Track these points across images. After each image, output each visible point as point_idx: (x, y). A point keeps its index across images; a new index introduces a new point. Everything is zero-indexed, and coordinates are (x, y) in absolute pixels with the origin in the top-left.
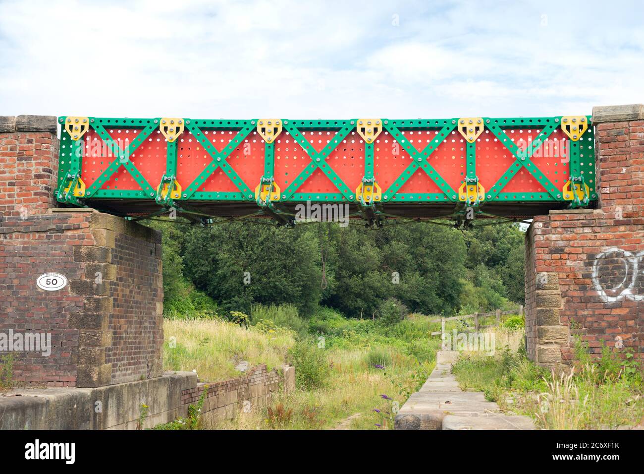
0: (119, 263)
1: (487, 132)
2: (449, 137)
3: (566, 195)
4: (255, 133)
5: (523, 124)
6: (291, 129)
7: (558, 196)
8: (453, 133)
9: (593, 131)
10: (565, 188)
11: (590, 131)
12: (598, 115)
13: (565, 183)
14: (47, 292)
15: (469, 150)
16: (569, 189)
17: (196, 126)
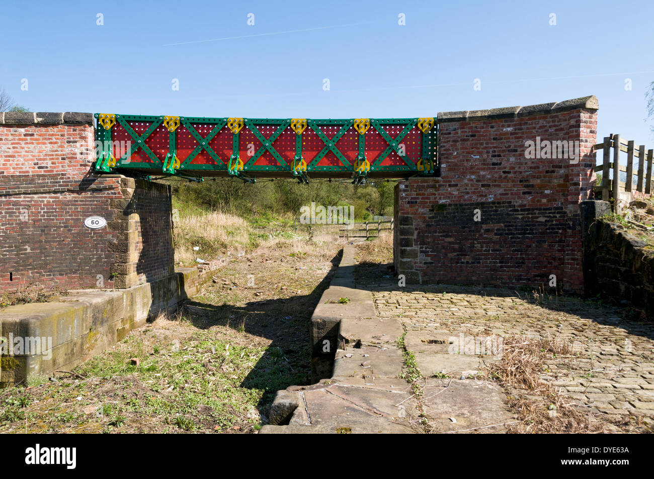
0: (141, 209)
1: (372, 127)
2: (349, 130)
3: (420, 167)
4: (226, 127)
5: (394, 123)
6: (250, 125)
7: (415, 168)
8: (351, 128)
9: (437, 127)
10: (419, 163)
11: (435, 127)
12: (440, 118)
13: (419, 160)
14: (92, 229)
15: (361, 139)
16: (421, 164)
17: (188, 122)
